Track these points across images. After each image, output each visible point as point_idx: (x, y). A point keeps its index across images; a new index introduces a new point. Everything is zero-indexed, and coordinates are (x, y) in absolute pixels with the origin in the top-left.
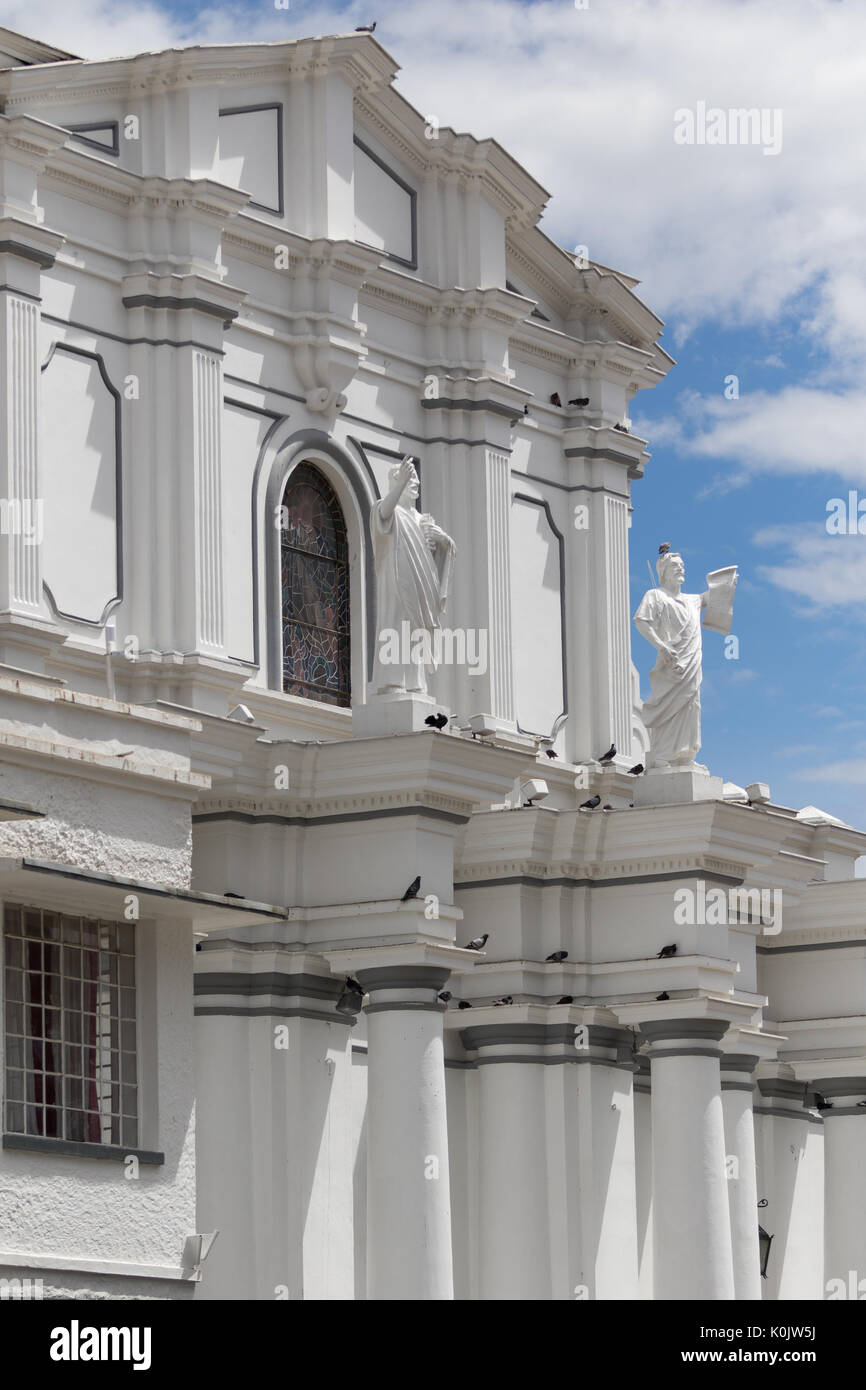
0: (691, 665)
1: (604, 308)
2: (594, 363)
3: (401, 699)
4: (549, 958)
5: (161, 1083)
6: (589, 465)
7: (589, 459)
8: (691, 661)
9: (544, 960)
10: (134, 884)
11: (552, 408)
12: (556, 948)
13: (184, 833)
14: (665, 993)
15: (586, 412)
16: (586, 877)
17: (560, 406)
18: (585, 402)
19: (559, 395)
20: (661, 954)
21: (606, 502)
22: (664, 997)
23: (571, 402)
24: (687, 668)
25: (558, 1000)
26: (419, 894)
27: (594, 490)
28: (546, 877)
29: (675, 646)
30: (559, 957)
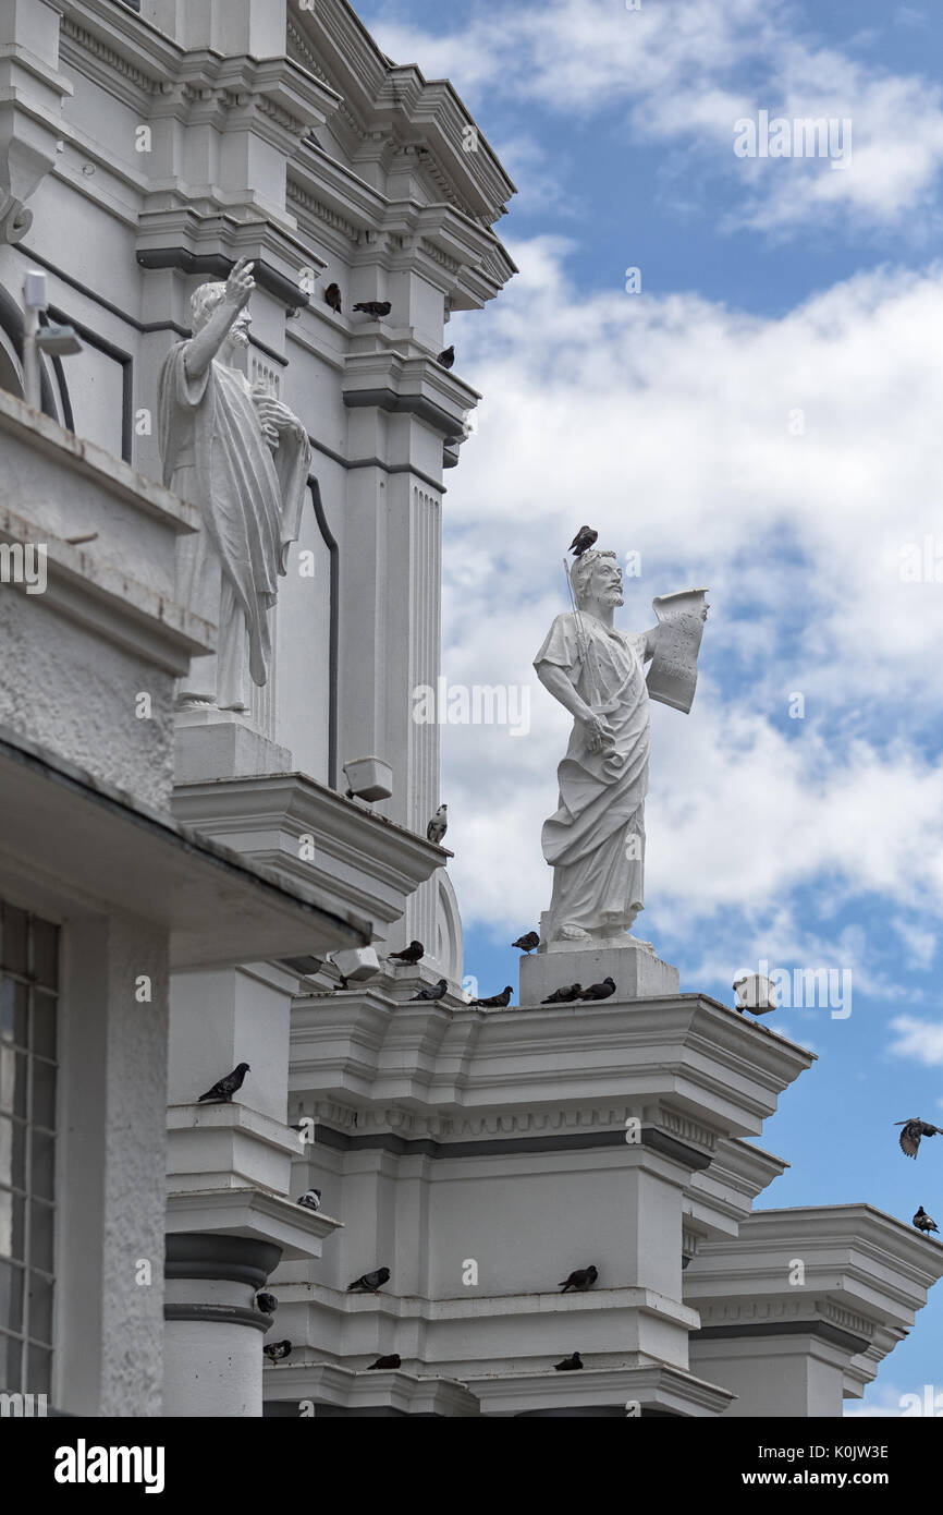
0: (635, 756)
1: (423, 141)
2: (400, 241)
3: (209, 722)
4: (353, 1286)
5: (108, 1276)
6: (387, 424)
7: (385, 412)
8: (634, 749)
9: (344, 1287)
10: (126, 801)
11: (327, 311)
12: (368, 1267)
13: (161, 741)
14: (576, 1355)
15: (384, 327)
16: (429, 1137)
17: (338, 309)
18: (383, 309)
19: (340, 288)
20: (567, 1284)
21: (412, 490)
22: (573, 1362)
23: (358, 307)
24: (628, 758)
25: (373, 1363)
26: (236, 1097)
27: (390, 470)
28: (354, 1133)
29: (609, 715)
30: (375, 1280)
